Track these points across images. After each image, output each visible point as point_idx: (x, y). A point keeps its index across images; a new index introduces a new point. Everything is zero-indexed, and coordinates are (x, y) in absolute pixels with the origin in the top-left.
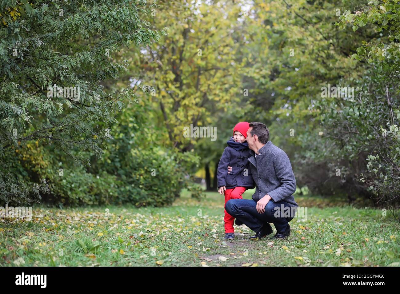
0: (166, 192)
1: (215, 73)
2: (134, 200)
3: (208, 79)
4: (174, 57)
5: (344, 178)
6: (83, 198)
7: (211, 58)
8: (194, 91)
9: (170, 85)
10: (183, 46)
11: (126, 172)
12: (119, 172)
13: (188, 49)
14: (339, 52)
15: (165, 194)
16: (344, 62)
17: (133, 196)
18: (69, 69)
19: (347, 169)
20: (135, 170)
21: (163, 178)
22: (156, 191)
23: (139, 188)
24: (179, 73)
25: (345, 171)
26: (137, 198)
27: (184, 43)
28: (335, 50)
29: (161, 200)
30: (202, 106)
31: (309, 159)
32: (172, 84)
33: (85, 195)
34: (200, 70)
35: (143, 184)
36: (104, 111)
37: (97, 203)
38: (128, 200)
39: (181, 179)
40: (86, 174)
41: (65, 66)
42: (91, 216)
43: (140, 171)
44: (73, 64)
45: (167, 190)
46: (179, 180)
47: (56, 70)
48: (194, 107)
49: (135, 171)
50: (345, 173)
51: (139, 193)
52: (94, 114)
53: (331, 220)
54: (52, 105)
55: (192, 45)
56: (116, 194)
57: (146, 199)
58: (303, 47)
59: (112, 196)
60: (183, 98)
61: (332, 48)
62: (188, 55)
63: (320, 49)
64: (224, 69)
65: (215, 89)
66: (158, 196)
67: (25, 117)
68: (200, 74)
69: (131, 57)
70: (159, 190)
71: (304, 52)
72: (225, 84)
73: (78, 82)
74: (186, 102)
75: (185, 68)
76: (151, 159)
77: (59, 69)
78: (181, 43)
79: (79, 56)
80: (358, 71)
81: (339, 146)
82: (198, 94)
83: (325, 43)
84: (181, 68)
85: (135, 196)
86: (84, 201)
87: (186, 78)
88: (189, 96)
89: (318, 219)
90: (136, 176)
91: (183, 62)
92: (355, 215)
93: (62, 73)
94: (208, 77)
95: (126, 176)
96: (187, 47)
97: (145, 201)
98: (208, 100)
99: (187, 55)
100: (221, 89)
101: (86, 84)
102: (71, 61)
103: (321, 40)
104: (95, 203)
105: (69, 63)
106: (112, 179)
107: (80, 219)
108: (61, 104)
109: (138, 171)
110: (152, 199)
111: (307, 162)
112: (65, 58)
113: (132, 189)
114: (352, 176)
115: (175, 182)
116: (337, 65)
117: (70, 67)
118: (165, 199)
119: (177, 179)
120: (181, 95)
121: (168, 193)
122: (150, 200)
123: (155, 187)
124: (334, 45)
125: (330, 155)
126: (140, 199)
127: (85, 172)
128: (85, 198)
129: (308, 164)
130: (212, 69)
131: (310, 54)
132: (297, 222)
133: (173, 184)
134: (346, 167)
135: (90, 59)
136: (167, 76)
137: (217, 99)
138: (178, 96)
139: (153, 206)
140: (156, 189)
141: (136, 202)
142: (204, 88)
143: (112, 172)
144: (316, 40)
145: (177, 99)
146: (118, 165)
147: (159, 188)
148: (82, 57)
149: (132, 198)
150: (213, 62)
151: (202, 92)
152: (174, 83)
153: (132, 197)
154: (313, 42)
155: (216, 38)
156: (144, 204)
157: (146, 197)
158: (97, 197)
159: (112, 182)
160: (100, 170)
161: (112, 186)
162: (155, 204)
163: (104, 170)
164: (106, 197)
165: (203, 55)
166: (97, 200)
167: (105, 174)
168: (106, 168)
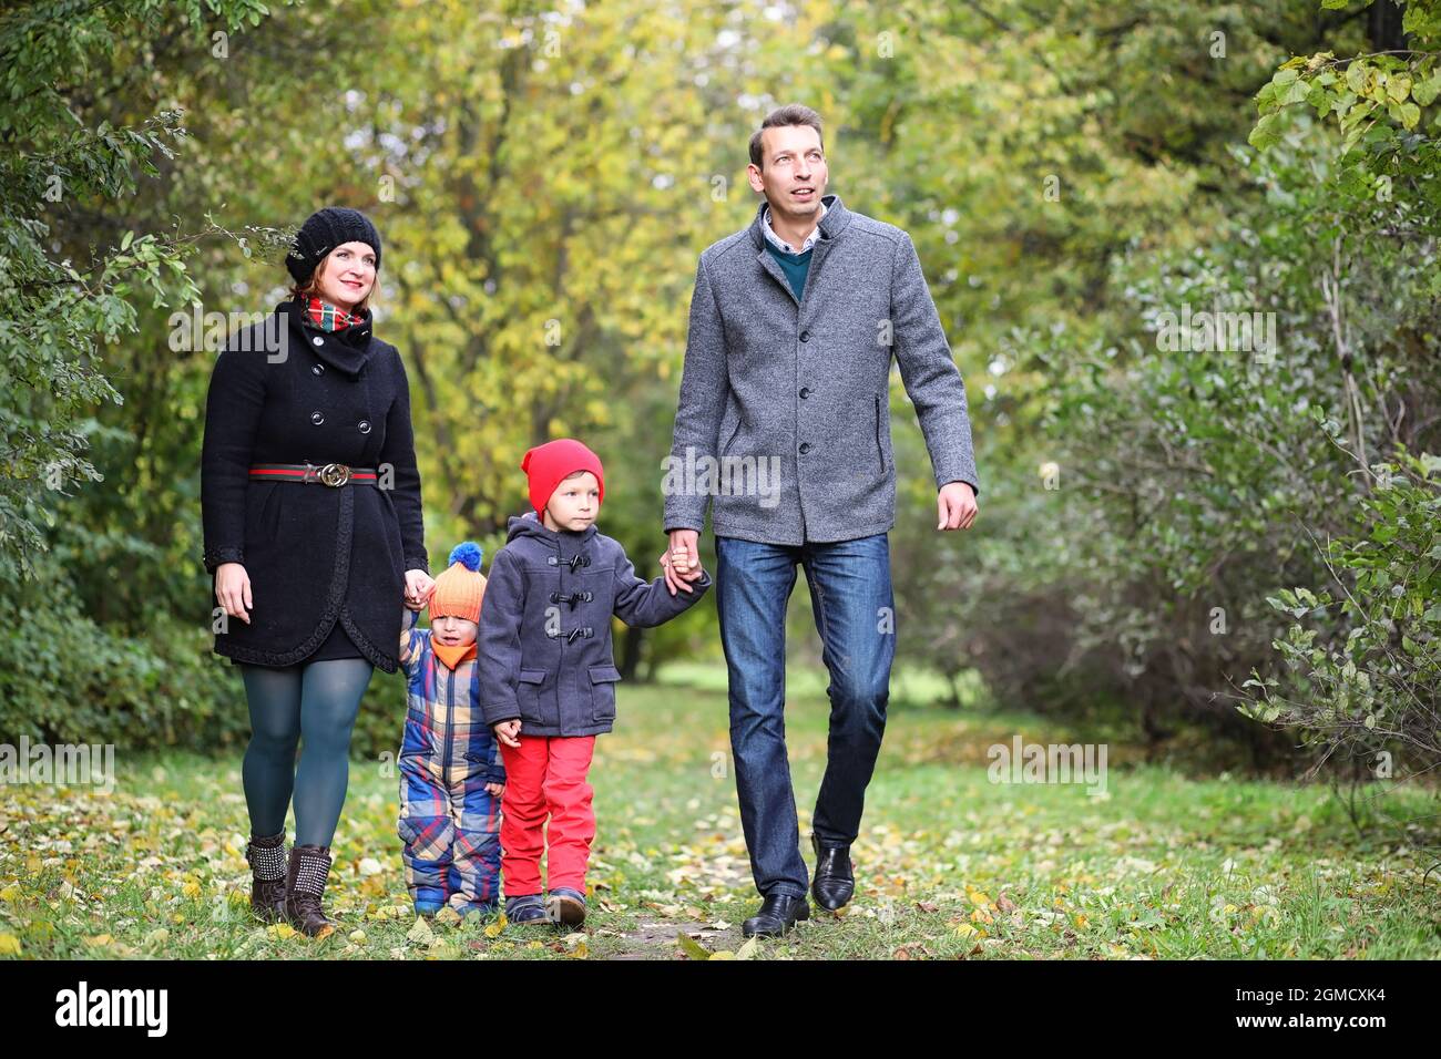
1: (629, 229)
3: (598, 253)
4: (467, 162)
5: (1137, 659)
7: (614, 169)
8: (543, 297)
9: (448, 270)
10: (504, 120)
13: (522, 131)
14: (1119, 147)
16: (1140, 183)
19: (1151, 618)
24: (485, 224)
25: (1145, 628)
27: (507, 106)
28: (1103, 134)
30: (575, 356)
31: (994, 572)
32: (458, 267)
34: (568, 216)
40: (78, 624)
48: (543, 360)
50: (1143, 637)
53: (1088, 839)
55: (536, 118)
56: (207, 708)
58: (980, 124)
59: (187, 714)
60: (502, 324)
61: (1091, 127)
62: (519, 154)
63: (1050, 128)
64: (662, 215)
65: (624, 291)
66: (379, 713)
68: (568, 232)
69: (276, 142)
71: (982, 144)
72: (664, 271)
74: (511, 337)
75: (508, 203)
78: (494, 105)
80: (1196, 224)
81: (1118, 527)
82: (561, 307)
83: (1067, 107)
84: (494, 206)
87: (514, 247)
88: (524, 317)
89: (1035, 830)
91: (504, 183)
92: (1185, 811)
94: (600, 244)
96: (517, 128)
98: (598, 331)
99: (515, 153)
100: (650, 291)
103: (1051, 95)
111: (986, 585)
114: (1171, 650)
116: (1113, 195)
120: (492, 310)
124: (1099, 120)
125: (1080, 564)
127: (72, 611)
129: (989, 596)
130: (616, 213)
131: (1008, 147)
132: (949, 842)
134: (1146, 612)
136: (438, 235)
137: (632, 328)
138: (477, 314)
139: (359, 756)
142: (580, 286)
144: (1031, 96)
145: (477, 328)
150: (621, 183)
151: (572, 300)
152: (466, 262)
154: (1019, 103)
155: (636, 94)
158: (122, 717)
159: (188, 655)
160: (148, 606)
161: (187, 672)
162: (367, 747)
163: (160, 607)
164: (160, 717)
165: (580, 155)
166: (124, 730)
167: (164, 625)
168: (170, 597)
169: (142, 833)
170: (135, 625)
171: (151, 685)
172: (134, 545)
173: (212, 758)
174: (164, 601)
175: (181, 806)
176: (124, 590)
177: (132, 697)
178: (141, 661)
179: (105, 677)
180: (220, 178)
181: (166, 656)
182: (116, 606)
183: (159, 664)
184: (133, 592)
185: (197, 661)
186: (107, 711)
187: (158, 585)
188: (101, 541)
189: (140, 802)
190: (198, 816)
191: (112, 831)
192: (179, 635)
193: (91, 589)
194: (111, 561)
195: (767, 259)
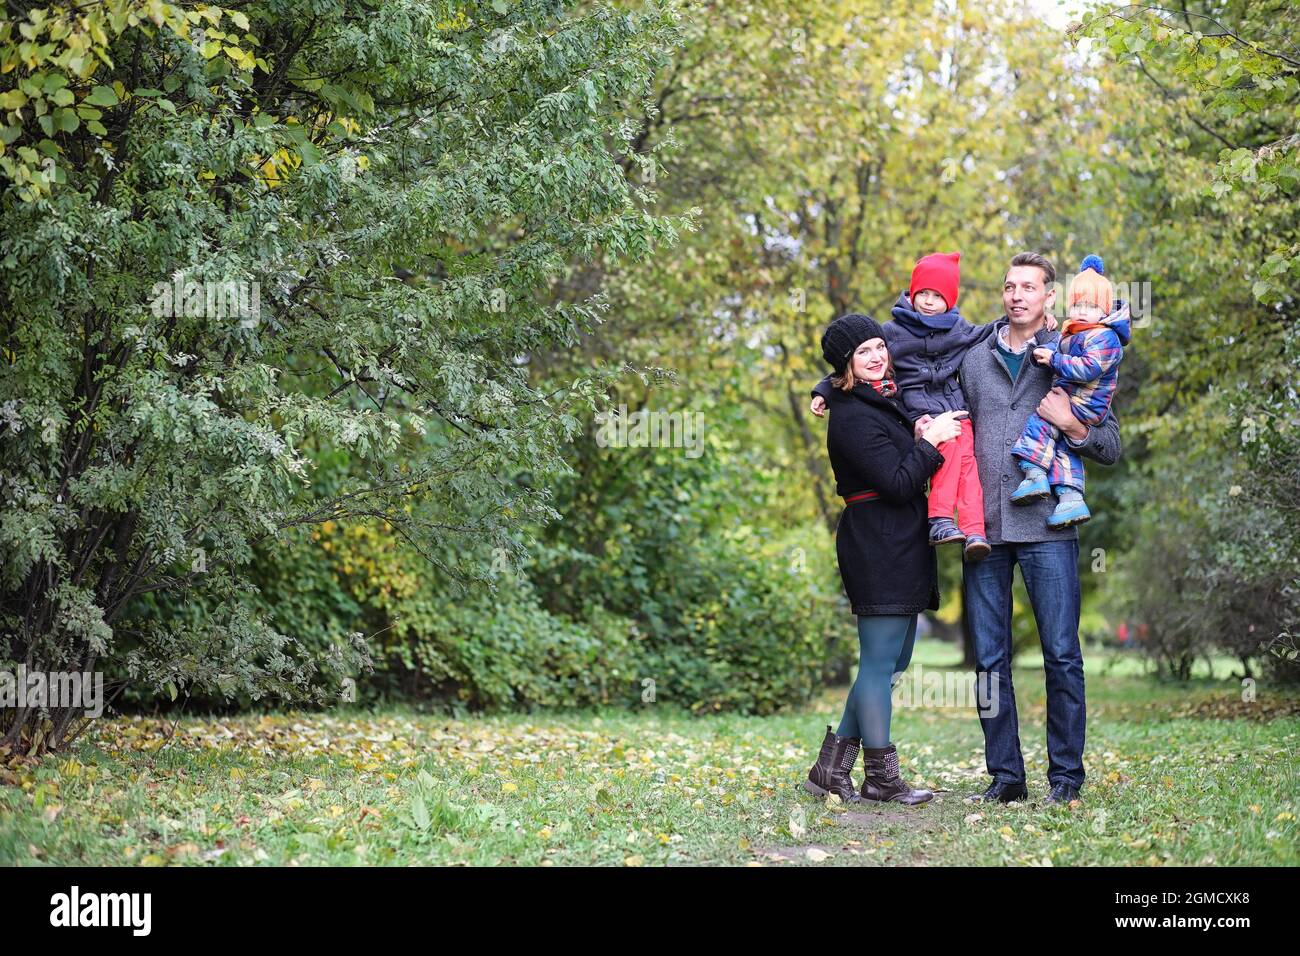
0: (786, 671)
2: (688, 692)
4: (832, 251)
6: (526, 687)
10: (860, 217)
11: (666, 608)
12: (644, 607)
13: (874, 225)
15: (783, 677)
17: (685, 682)
18: (423, 326)
20: (694, 600)
21: (776, 627)
22: (755, 665)
23: (704, 656)
24: (848, 299)
26: (697, 687)
27: (862, 207)
29: (769, 695)
33: (531, 677)
35: (715, 647)
36: (523, 443)
37: (570, 702)
38: (669, 693)
39: (832, 628)
40: (538, 614)
41: (410, 318)
42: (533, 738)
43: (707, 605)
44: (432, 311)
45: (789, 665)
46: (827, 632)
47: (386, 329)
49: (692, 606)
51: (703, 674)
52: (496, 451)
54: (373, 427)
55: (885, 214)
56: (632, 676)
57: (722, 692)
58: (1218, 223)
59: (617, 682)
62: (874, 242)
63: (1269, 226)
66: (761, 680)
67: (292, 462)
70: (764, 664)
71: (1218, 238)
73: (449, 357)
75: (865, 281)
76: (742, 567)
77: (394, 327)
78: (852, 206)
79: (449, 288)
83: (1284, 209)
84: (854, 284)
85: (691, 680)
86: (527, 695)
90: (693, 620)
91: (861, 264)
93: (403, 338)
95: (666, 619)
96: (871, 222)
97: (721, 698)
99: (871, 243)
101: (472, 361)
102: (428, 302)
103: (1272, 199)
104: (566, 703)
105: (422, 310)
106: (618, 629)
107: (497, 747)
108: (396, 426)
109: (701, 604)
110: (741, 690)
112: (411, 296)
113: (683, 660)
115: (815, 639)
117: (424, 319)
118: (782, 692)
119: (820, 629)
121: (792, 673)
122: (735, 693)
123: (750, 654)
126: (707, 691)
127: (533, 605)
128: (532, 685)
131: (1239, 242)
133: (809, 645)
135: (480, 297)
136: (810, 308)
139: (745, 712)
140: (754, 659)
141: (694, 699)
143: (623, 606)
144: (1256, 200)
146: (641, 584)
147: (763, 657)
148: (458, 294)
149: (680, 689)
153: (680, 683)
154: (1245, 206)
156: (718, 706)
157: (723, 683)
158: (571, 683)
159: (618, 637)
160: (587, 602)
161: (618, 649)
162: (751, 705)
163: (596, 602)
164: (597, 683)
165: (923, 241)
166: (572, 691)
167: (600, 613)
168: (603, 594)
169: (586, 750)
170: (578, 616)
171: (591, 658)
172: (576, 555)
173: (636, 712)
174: (599, 597)
175: (613, 737)
176: (569, 589)
177: (578, 667)
178: (583, 640)
179: (557, 653)
180: (635, 286)
181: (601, 637)
182: (563, 602)
183: (597, 643)
184: (576, 592)
185: (625, 642)
186: (558, 679)
187: (594, 586)
188: (552, 553)
189: (584, 733)
190: (623, 741)
191: (566, 750)
192: (611, 622)
193: (545, 589)
194: (559, 569)
195: (996, 353)
